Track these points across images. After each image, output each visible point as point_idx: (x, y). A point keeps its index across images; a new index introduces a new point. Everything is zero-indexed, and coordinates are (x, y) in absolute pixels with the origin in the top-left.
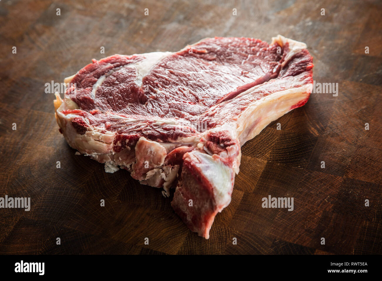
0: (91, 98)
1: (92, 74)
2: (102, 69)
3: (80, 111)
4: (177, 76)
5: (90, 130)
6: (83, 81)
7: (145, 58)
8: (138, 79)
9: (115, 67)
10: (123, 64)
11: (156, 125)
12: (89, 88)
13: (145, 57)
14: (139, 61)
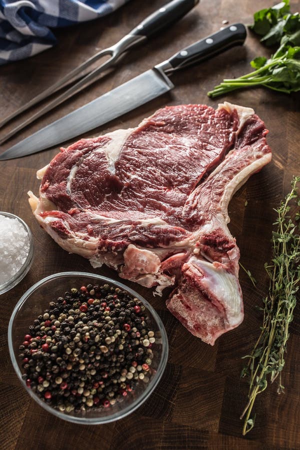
0: (68, 195)
1: (63, 164)
2: (72, 157)
3: (58, 213)
4: (145, 156)
5: (72, 237)
6: (55, 175)
7: (110, 139)
8: (110, 166)
9: (84, 153)
10: (92, 149)
11: (142, 228)
12: (63, 182)
13: (110, 137)
14: (105, 143)
